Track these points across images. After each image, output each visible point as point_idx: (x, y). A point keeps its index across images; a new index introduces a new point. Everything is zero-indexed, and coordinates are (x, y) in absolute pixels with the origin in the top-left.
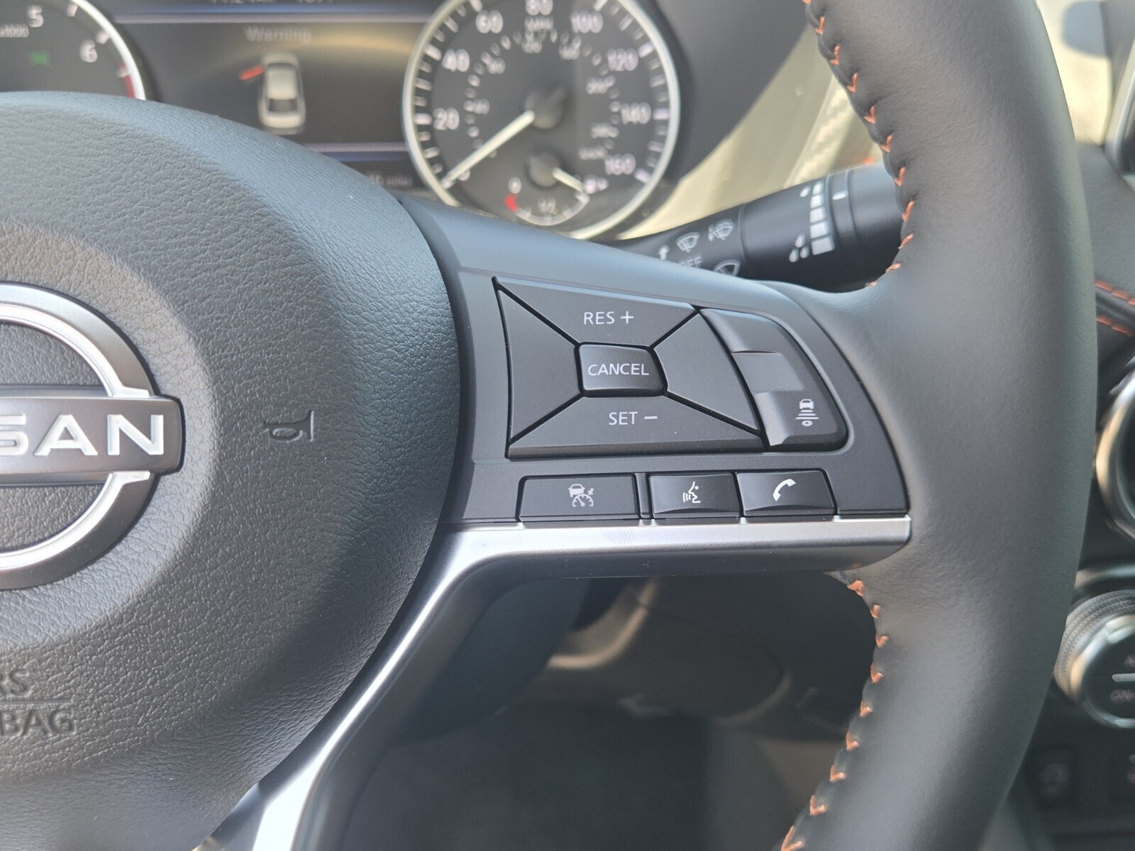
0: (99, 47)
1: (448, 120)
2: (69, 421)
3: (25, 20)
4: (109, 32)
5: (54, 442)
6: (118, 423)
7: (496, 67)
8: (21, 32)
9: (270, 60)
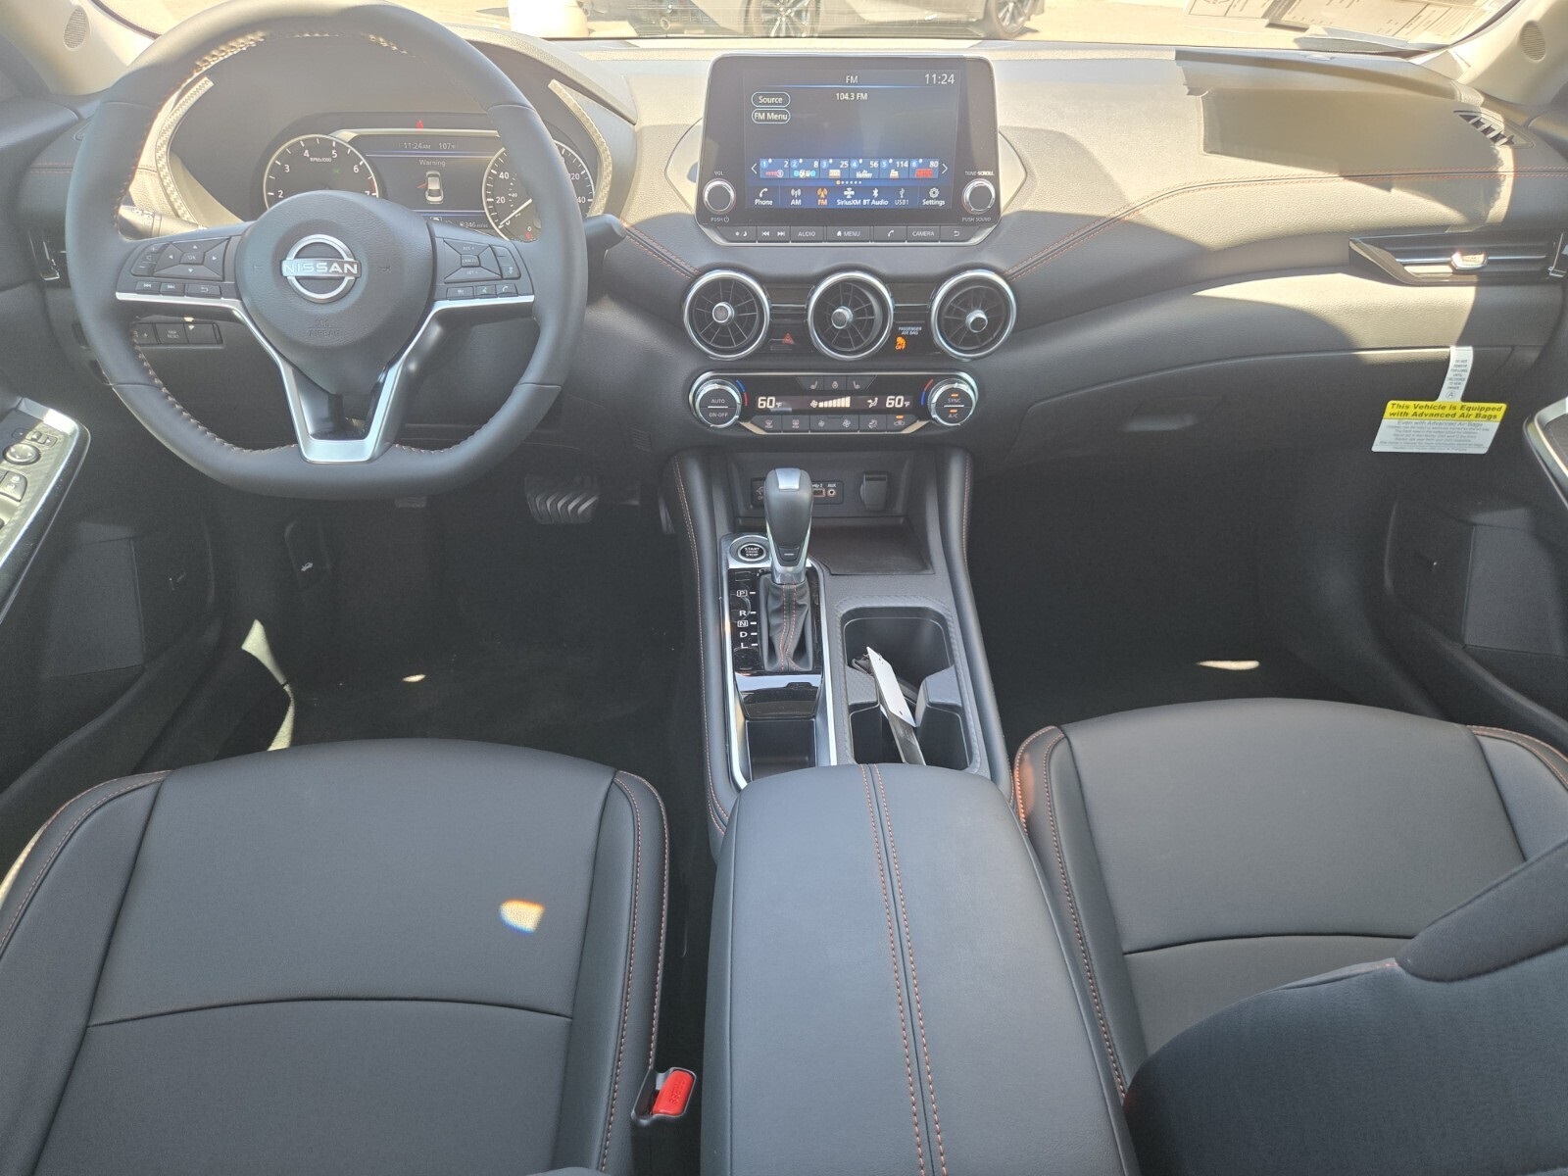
0: (359, 167)
1: (501, 199)
2: (335, 265)
3: (330, 155)
4: (363, 161)
5: (332, 269)
6: (346, 266)
8: (329, 160)
9: (428, 173)
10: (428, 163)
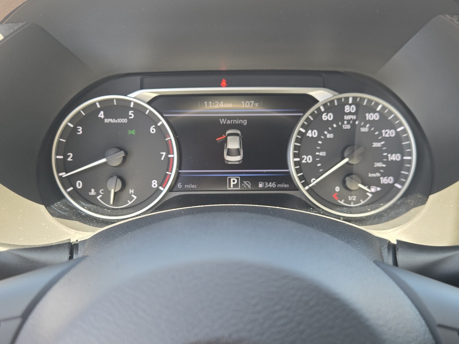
0: (157, 127)
1: (308, 159)
3: (127, 116)
4: (162, 122)
7: (330, 136)
8: (125, 121)
9: (229, 132)
10: (229, 122)
